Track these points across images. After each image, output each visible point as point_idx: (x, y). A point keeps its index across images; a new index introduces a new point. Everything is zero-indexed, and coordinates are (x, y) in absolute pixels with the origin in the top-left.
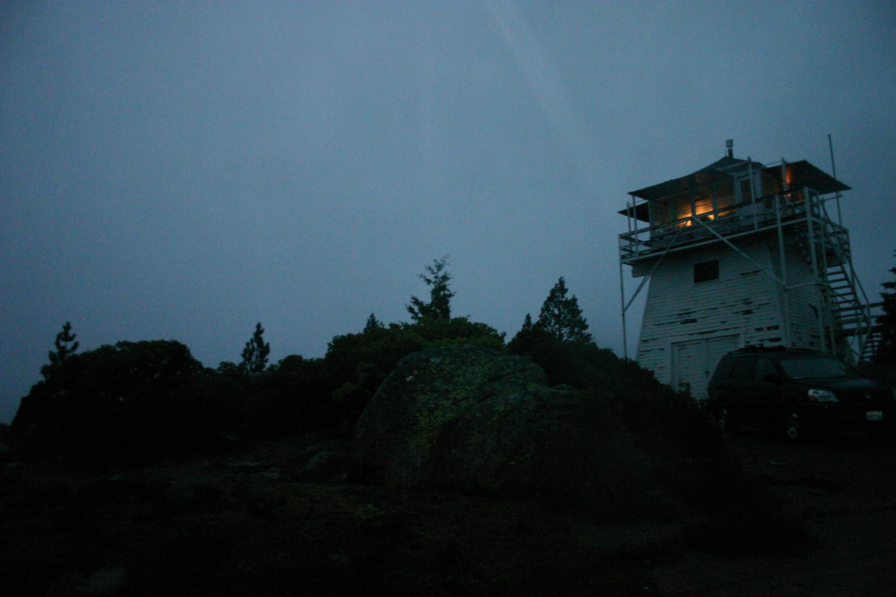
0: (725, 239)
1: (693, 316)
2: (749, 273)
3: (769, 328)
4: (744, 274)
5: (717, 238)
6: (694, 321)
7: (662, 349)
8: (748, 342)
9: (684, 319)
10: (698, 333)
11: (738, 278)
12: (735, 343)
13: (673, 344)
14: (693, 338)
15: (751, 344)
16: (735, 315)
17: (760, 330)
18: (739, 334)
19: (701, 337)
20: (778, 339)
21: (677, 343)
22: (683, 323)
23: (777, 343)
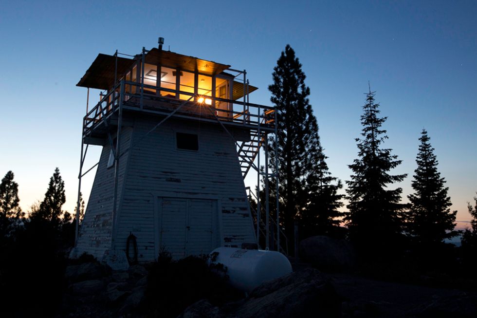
0: (222, 123)
1: (177, 177)
2: (221, 153)
4: (217, 153)
6: (178, 181)
7: (148, 201)
8: (224, 207)
9: (169, 177)
10: (183, 192)
11: (213, 155)
12: (212, 206)
13: (159, 197)
14: (179, 195)
15: (226, 209)
16: (212, 183)
17: (232, 199)
18: (217, 200)
19: (185, 196)
20: (245, 209)
21: (163, 197)
22: (167, 180)
23: (245, 212)
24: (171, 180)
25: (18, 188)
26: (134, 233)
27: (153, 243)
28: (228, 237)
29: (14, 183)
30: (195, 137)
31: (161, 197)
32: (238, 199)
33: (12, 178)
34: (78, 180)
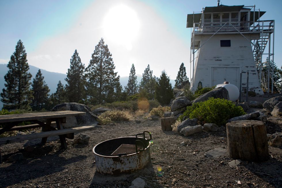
0: (241, 33)
1: (220, 59)
2: (243, 47)
3: (251, 67)
4: (240, 47)
5: (238, 32)
6: (221, 60)
7: (207, 69)
8: (243, 71)
9: (216, 59)
10: (222, 65)
11: (238, 48)
12: (237, 70)
13: (212, 67)
14: (221, 66)
15: (244, 71)
16: (237, 60)
17: (247, 67)
18: (239, 67)
19: (224, 66)
20: (254, 71)
21: (214, 67)
22: (216, 60)
23: (254, 72)
24: (217, 60)
25: (186, 69)
26: (201, 81)
27: (209, 85)
28: (244, 83)
29: (184, 67)
30: (229, 41)
31: (213, 67)
32: (250, 66)
33: (183, 65)
34: (190, 63)
